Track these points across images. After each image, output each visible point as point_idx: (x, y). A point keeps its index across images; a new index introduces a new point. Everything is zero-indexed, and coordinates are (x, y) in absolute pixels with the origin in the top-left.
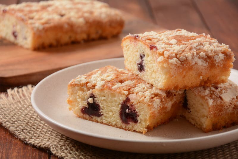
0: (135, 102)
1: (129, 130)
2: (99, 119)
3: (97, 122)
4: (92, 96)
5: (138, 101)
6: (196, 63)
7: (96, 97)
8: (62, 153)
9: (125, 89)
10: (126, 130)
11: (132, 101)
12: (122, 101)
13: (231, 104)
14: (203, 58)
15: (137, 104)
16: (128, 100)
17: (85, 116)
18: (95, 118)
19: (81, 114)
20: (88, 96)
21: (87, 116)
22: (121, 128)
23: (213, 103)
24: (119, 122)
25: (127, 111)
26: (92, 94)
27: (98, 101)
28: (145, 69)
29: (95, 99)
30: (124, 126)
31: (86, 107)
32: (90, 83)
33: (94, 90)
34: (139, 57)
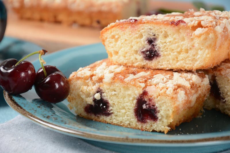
0: (155, 96)
1: (146, 130)
2: (107, 119)
4: (99, 91)
5: (158, 94)
9: (141, 81)
10: (142, 130)
11: (150, 94)
12: (138, 95)
15: (157, 97)
16: (145, 93)
20: (95, 91)
24: (134, 121)
25: (144, 107)
26: (99, 88)
27: (106, 96)
28: (161, 53)
29: (103, 94)
30: (139, 125)
31: (91, 105)
32: (95, 75)
33: (101, 84)
34: (146, 42)
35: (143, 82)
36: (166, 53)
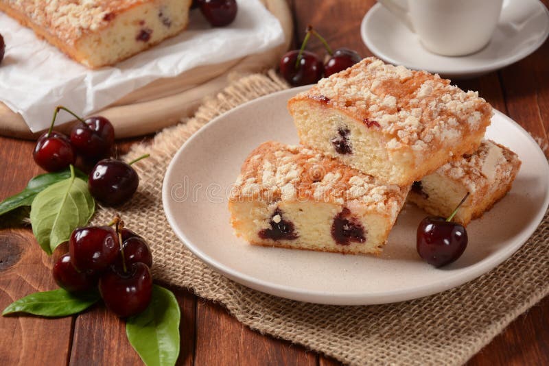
0: (361, 214)
1: (350, 253)
2: (294, 243)
3: (291, 248)
4: (277, 212)
5: (364, 212)
6: (445, 138)
7: (284, 213)
8: (218, 295)
9: (337, 195)
10: (343, 253)
11: (353, 212)
12: (336, 214)
13: (496, 179)
14: (453, 127)
15: (364, 215)
16: (346, 211)
17: (266, 241)
18: (284, 242)
19: (259, 240)
20: (272, 212)
21: (271, 242)
22: (335, 252)
23: (476, 188)
24: (332, 244)
25: (347, 228)
26: (278, 209)
27: (289, 217)
28: (354, 152)
29: (283, 215)
30: (340, 247)
31: (268, 230)
32: (267, 190)
33: (279, 202)
34: (337, 132)
35: (339, 197)
36: (358, 153)
